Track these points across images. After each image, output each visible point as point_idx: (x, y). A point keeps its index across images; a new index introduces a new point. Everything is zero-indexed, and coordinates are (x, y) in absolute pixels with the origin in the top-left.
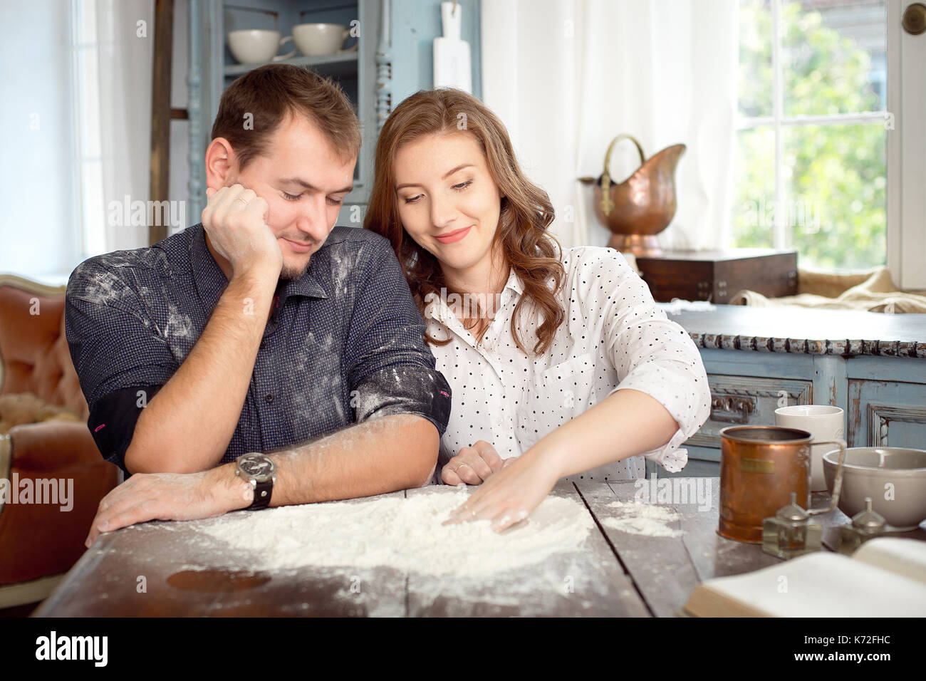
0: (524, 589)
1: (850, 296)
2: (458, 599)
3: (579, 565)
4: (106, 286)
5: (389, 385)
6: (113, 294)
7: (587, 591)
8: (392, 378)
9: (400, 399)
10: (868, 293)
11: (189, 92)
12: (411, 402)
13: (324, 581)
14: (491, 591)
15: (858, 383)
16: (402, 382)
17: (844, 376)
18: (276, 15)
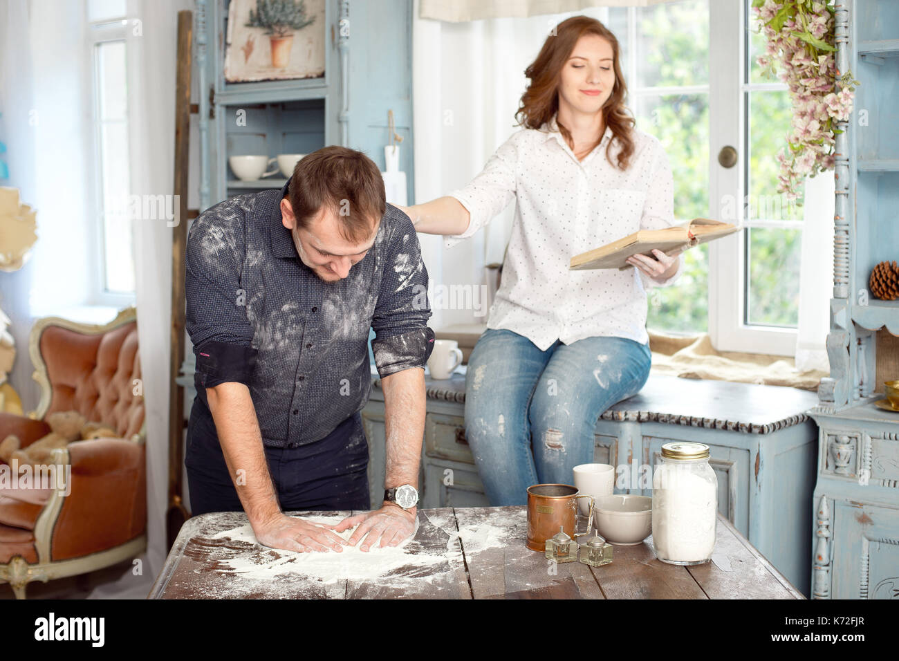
1: (678, 357)
4: (218, 236)
5: (400, 347)
6: (222, 245)
8: (401, 343)
9: (407, 358)
10: (692, 355)
11: (201, 200)
12: (415, 359)
15: (648, 439)
16: (408, 345)
17: (639, 434)
18: (264, 135)
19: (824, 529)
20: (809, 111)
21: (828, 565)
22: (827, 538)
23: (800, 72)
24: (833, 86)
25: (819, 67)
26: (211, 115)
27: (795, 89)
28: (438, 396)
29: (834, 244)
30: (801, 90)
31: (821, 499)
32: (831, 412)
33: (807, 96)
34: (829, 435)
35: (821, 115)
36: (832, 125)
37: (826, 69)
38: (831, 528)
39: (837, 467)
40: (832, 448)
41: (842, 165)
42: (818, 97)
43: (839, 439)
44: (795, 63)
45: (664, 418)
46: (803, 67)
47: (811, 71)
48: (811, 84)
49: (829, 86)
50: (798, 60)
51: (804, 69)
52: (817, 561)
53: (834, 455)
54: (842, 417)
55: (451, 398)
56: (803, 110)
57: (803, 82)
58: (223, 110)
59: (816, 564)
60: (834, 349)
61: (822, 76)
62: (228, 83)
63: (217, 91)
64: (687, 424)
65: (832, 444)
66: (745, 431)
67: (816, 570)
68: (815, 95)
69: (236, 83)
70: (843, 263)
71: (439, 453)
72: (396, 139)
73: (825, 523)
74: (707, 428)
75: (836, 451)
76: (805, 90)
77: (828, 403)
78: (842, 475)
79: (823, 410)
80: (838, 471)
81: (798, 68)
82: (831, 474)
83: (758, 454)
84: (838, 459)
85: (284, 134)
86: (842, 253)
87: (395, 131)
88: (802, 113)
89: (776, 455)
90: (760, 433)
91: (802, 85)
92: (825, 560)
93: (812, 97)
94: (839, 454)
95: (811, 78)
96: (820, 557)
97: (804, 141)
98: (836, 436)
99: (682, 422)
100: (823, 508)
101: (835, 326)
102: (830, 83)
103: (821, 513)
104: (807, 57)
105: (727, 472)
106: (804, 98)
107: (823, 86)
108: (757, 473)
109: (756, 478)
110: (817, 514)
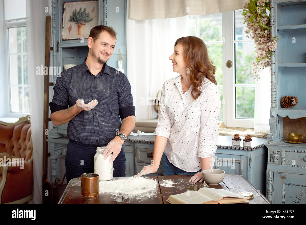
0: (143, 196)
2: (131, 198)
3: (153, 193)
7: (153, 197)
11: (54, 79)
13: (108, 195)
14: (137, 197)
18: (74, 58)
19: (270, 181)
20: (262, 48)
21: (272, 193)
22: (271, 184)
23: (259, 36)
24: (269, 40)
25: (265, 34)
26: (58, 51)
27: (257, 41)
28: (141, 142)
29: (271, 90)
30: (259, 41)
31: (269, 172)
32: (272, 143)
33: (261, 43)
34: (271, 151)
35: (266, 49)
36: (270, 52)
37: (267, 35)
38: (272, 181)
39: (274, 161)
40: (272, 155)
41: (273, 65)
42: (265, 44)
43: (274, 152)
44: (257, 33)
45: (219, 147)
46: (260, 34)
47: (262, 36)
48: (262, 40)
49: (268, 40)
50: (258, 32)
51: (260, 35)
52: (268, 192)
53: (273, 157)
54: (275, 145)
55: (146, 143)
56: (260, 48)
57: (259, 39)
58: (62, 49)
59: (268, 193)
60: (272, 124)
61: (266, 37)
62: (63, 40)
63: (59, 43)
64: (227, 149)
65: (272, 154)
66: (246, 150)
67: (268, 194)
68: (264, 43)
69: (66, 40)
70: (274, 96)
71: (141, 161)
72: (121, 58)
73: (271, 179)
74: (233, 149)
75: (273, 156)
76: (260, 41)
77: (271, 141)
78: (276, 164)
79: (269, 143)
80: (274, 162)
81: (258, 35)
82: (272, 163)
83: (250, 157)
84: (274, 158)
85: (80, 57)
86: (273, 93)
87: (121, 56)
88: (259, 49)
89: (255, 158)
90: (251, 150)
91: (259, 40)
92: (271, 191)
93: (262, 44)
94: (275, 157)
95: (262, 38)
96: (269, 190)
97: (261, 57)
98: (273, 151)
99: (225, 148)
100: (270, 175)
101: (272, 116)
102: (268, 39)
103: (269, 176)
104: (261, 31)
105: (240, 163)
106: (260, 44)
107: (266, 40)
108: (250, 163)
109: (250, 165)
110: (268, 176)
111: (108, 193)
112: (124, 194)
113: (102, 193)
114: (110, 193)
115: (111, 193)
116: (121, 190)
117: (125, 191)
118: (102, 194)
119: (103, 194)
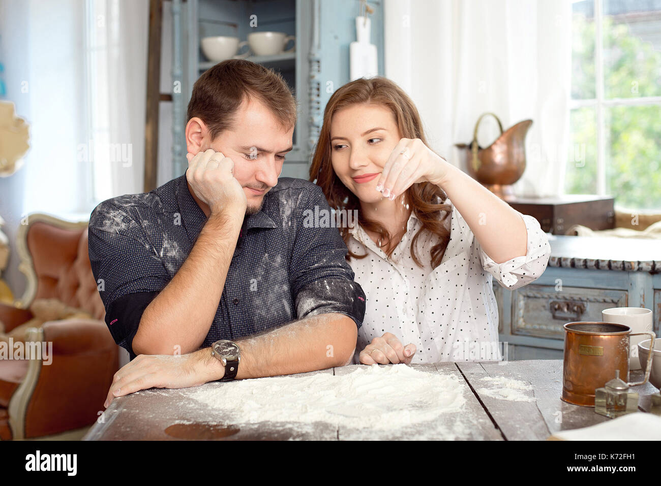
3: (462, 422)
4: (118, 220)
5: (322, 292)
6: (123, 226)
8: (324, 287)
9: (330, 302)
12: (338, 304)
16: (331, 290)
17: (651, 287)
72: (367, 10)
87: (367, 3)
111: (277, 423)
112: (344, 427)
113: (253, 424)
114: (283, 424)
115: (290, 423)
116: (329, 412)
117: (346, 417)
118: (252, 429)
119: (256, 426)
